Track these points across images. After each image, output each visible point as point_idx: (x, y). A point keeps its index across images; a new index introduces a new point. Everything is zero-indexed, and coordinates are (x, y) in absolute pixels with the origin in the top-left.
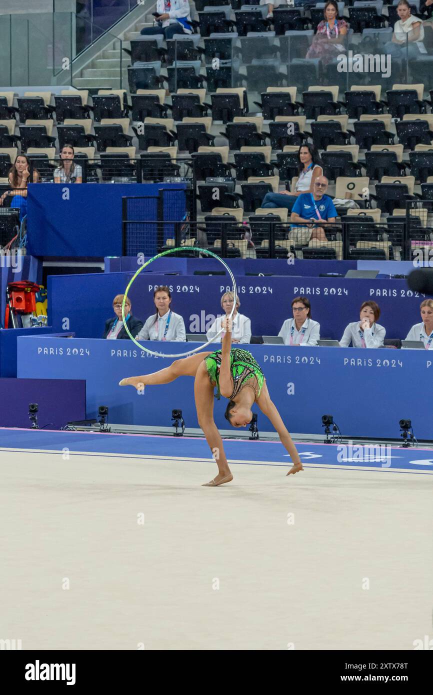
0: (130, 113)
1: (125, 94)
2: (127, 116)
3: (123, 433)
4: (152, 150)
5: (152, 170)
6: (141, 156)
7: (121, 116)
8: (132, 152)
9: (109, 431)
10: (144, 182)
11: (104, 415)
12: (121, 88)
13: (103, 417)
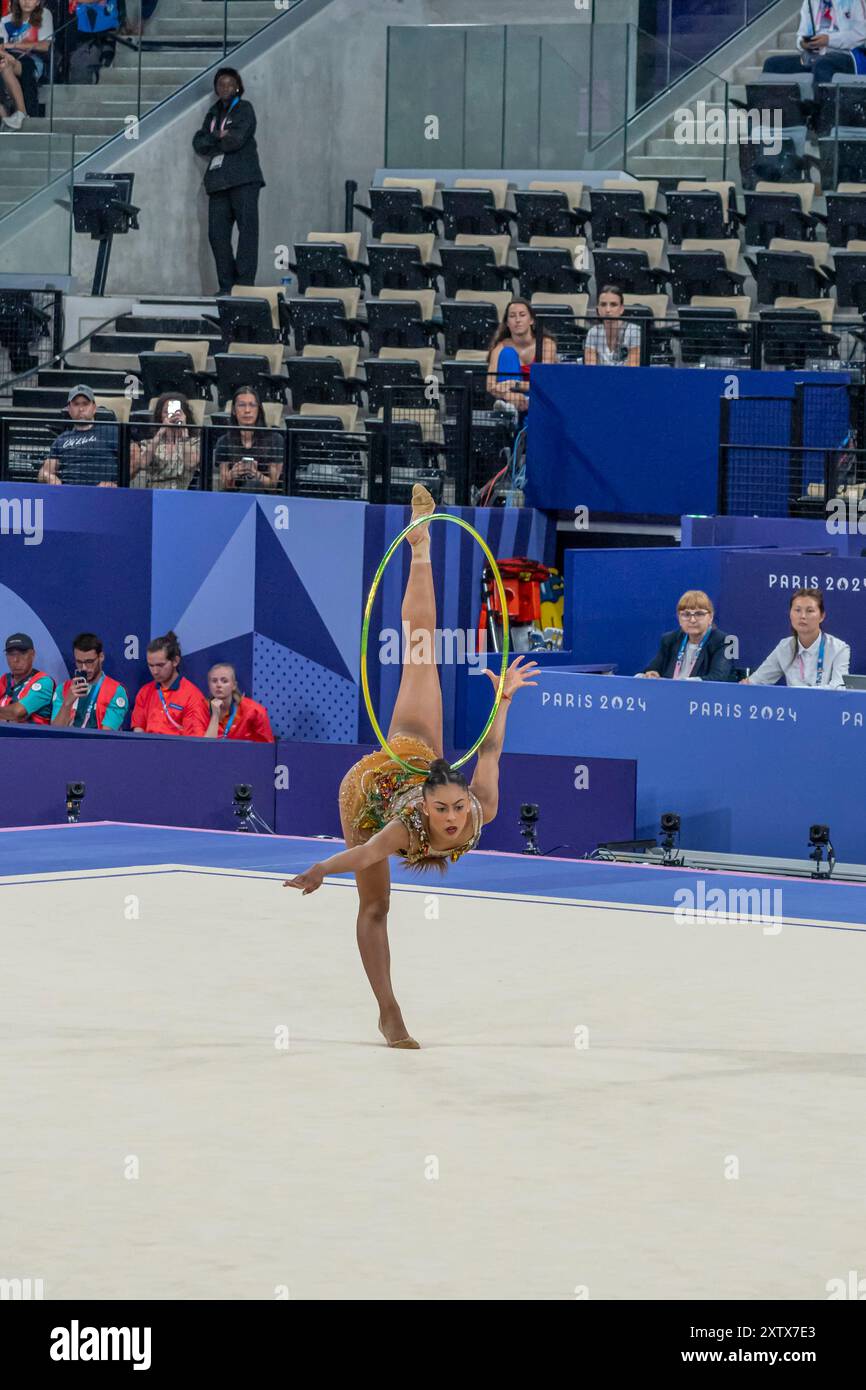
0: (742, 228)
1: (732, 190)
2: (734, 235)
3: (710, 869)
4: (783, 304)
5: (782, 345)
6: (763, 315)
7: (723, 234)
8: (743, 306)
9: (680, 864)
10: (765, 368)
11: (671, 832)
12: (724, 179)
13: (670, 836)
